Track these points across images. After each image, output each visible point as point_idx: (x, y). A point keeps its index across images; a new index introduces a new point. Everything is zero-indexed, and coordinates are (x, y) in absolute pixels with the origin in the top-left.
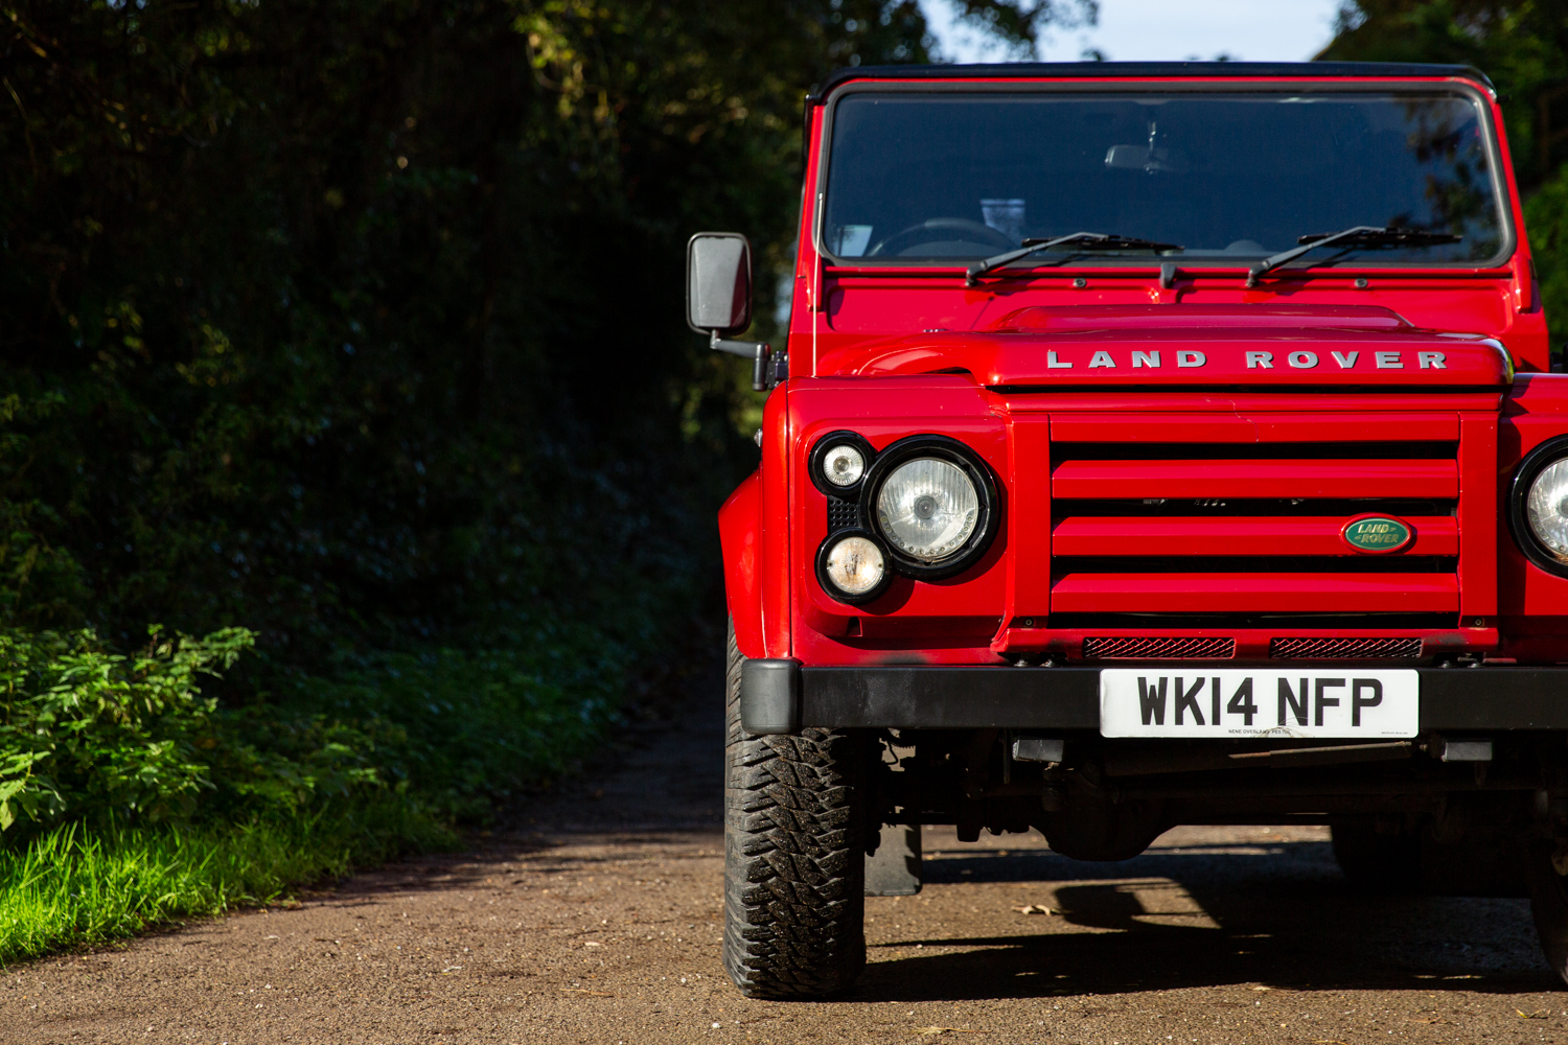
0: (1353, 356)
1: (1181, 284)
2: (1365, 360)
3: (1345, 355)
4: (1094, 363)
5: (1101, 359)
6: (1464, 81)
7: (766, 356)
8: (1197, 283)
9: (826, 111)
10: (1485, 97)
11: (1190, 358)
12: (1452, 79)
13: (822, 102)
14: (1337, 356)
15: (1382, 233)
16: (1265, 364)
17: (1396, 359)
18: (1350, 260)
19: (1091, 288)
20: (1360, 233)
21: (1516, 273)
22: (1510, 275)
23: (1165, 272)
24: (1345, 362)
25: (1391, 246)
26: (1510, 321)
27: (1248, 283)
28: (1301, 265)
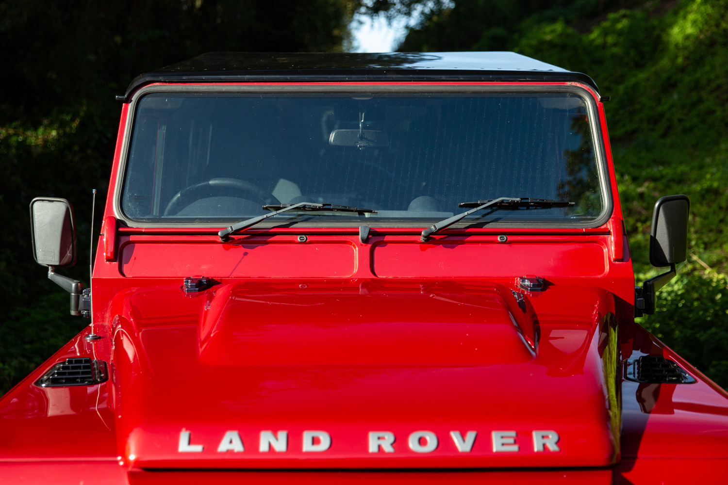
0: (471, 436)
1: (374, 239)
2: (482, 442)
3: (463, 435)
4: (224, 446)
5: (231, 442)
6: (579, 85)
7: (79, 292)
8: (388, 238)
9: (131, 107)
10: (593, 99)
11: (315, 441)
12: (569, 84)
13: (128, 101)
14: (455, 436)
15: (518, 202)
16: (388, 448)
17: (512, 441)
18: (496, 220)
19: (311, 243)
20: (502, 201)
21: (612, 231)
22: (609, 233)
23: (363, 233)
24: (463, 443)
25: (525, 208)
26: (607, 268)
27: (422, 239)
28: (461, 225)
